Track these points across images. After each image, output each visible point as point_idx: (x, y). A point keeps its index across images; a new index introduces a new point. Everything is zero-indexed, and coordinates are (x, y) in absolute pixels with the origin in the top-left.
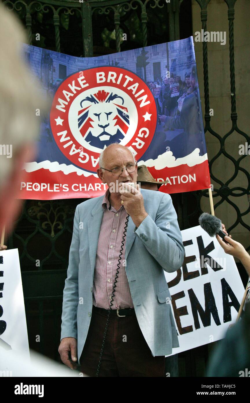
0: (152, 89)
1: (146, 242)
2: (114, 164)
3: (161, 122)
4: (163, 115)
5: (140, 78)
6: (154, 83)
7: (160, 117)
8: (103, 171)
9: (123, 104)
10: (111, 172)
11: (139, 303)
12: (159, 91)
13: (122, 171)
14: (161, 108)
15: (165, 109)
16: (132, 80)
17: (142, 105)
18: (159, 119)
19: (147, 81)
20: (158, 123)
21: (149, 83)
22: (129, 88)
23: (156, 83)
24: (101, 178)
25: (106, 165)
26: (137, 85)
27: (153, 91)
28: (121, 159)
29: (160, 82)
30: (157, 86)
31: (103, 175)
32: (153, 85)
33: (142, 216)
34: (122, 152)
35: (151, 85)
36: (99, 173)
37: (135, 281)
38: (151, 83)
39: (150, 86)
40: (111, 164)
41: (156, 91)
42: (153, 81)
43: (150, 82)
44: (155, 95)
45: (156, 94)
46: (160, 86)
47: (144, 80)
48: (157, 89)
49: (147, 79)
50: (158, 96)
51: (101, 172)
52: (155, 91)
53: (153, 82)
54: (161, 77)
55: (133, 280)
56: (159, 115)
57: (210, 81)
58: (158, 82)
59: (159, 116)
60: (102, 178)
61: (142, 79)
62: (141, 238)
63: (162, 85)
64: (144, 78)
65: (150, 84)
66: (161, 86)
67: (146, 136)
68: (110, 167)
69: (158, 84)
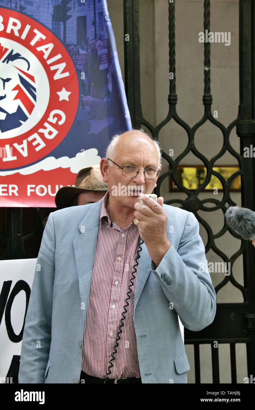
0: (73, 55)
1: (168, 286)
2: (129, 160)
3: (85, 106)
4: (89, 96)
5: (57, 37)
6: (77, 47)
7: (84, 98)
8: (111, 164)
9: (28, 69)
10: (122, 169)
11: (148, 371)
12: (83, 60)
13: (138, 172)
14: (86, 84)
15: (91, 87)
16: (44, 37)
17: (57, 77)
18: (82, 101)
19: (67, 43)
20: (81, 107)
21: (69, 45)
22: (39, 49)
23: (80, 46)
24: (103, 172)
25: (118, 157)
26: (51, 46)
27: (74, 58)
28: (141, 156)
29: (84, 46)
30: (82, 52)
31: (108, 171)
32: (75, 50)
33: (164, 246)
34: (145, 146)
35: (73, 49)
36: (103, 165)
37: (145, 336)
38: (73, 47)
39: (70, 50)
40: (126, 158)
41: (79, 58)
42: (76, 43)
43: (71, 45)
44: (77, 65)
45: (78, 63)
46: (84, 52)
47: (63, 41)
48: (81, 56)
49: (67, 40)
50: (82, 66)
51: (106, 165)
52: (77, 58)
53: (75, 46)
54: (87, 38)
55: (143, 335)
56: (82, 95)
57: (177, 57)
58: (83, 46)
59: (82, 97)
60: (105, 174)
61: (59, 39)
62: (163, 280)
63: (88, 50)
64: (62, 38)
65: (71, 48)
66: (86, 52)
67: (61, 123)
68: (123, 162)
69: (83, 49)
